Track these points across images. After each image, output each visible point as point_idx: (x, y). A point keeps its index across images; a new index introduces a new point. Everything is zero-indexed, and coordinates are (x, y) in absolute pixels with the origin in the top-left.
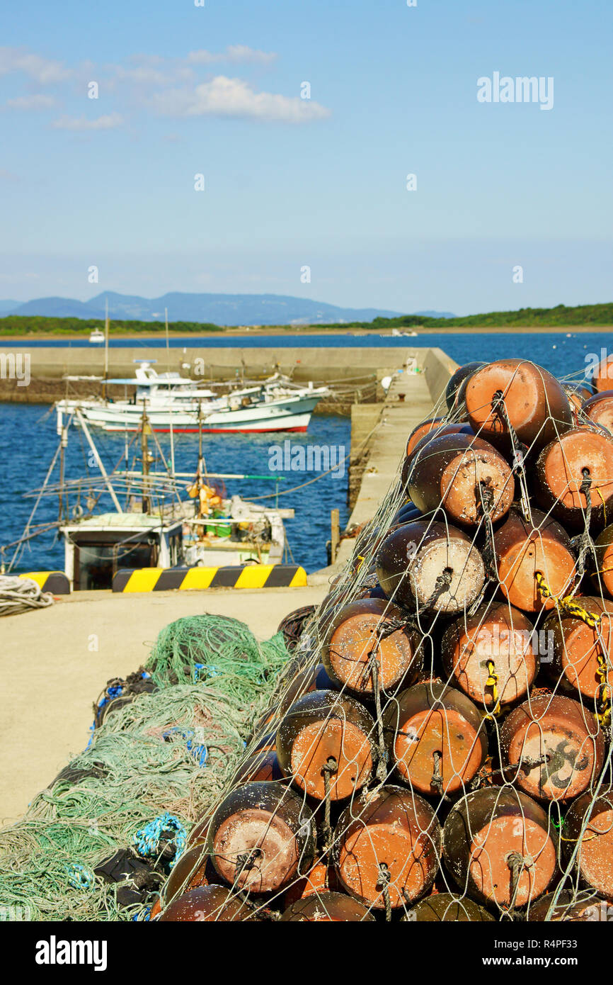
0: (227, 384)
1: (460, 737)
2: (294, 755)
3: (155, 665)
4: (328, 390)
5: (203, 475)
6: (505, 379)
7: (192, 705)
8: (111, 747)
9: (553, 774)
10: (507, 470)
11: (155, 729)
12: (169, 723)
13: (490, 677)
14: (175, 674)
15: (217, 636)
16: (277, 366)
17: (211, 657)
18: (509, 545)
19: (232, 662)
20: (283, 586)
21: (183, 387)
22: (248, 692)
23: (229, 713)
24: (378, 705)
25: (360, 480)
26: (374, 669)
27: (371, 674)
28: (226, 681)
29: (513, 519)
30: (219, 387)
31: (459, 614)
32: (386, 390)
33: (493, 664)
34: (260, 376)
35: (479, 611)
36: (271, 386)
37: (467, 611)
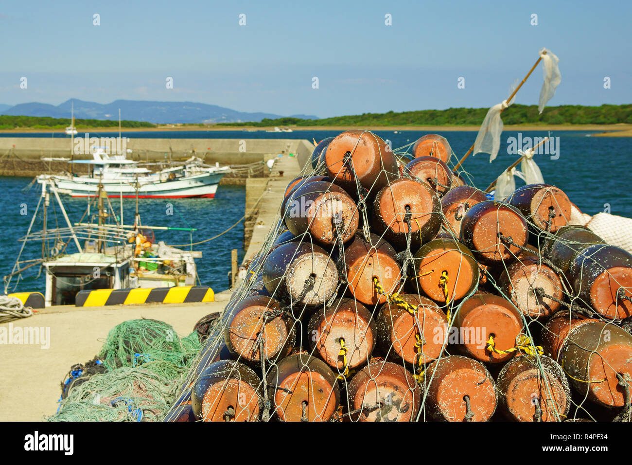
0: (158, 164)
1: (321, 391)
2: (204, 405)
3: (106, 355)
4: (230, 168)
5: (139, 227)
6: (353, 144)
7: (132, 381)
8: (73, 411)
9: (385, 416)
10: (354, 206)
11: (106, 398)
12: (115, 394)
13: (342, 349)
14: (120, 361)
15: (151, 334)
16: (193, 152)
17: (146, 349)
18: (355, 259)
19: (161, 352)
20: (198, 302)
21: (127, 165)
22: (172, 373)
23: (158, 386)
24: (264, 369)
25: (252, 231)
26: (261, 344)
27: (259, 348)
28: (157, 365)
29: (358, 240)
30: (153, 166)
31: (321, 306)
32: (270, 168)
33: (344, 341)
34: (181, 159)
35: (334, 304)
36: (189, 166)
37: (326, 304)
